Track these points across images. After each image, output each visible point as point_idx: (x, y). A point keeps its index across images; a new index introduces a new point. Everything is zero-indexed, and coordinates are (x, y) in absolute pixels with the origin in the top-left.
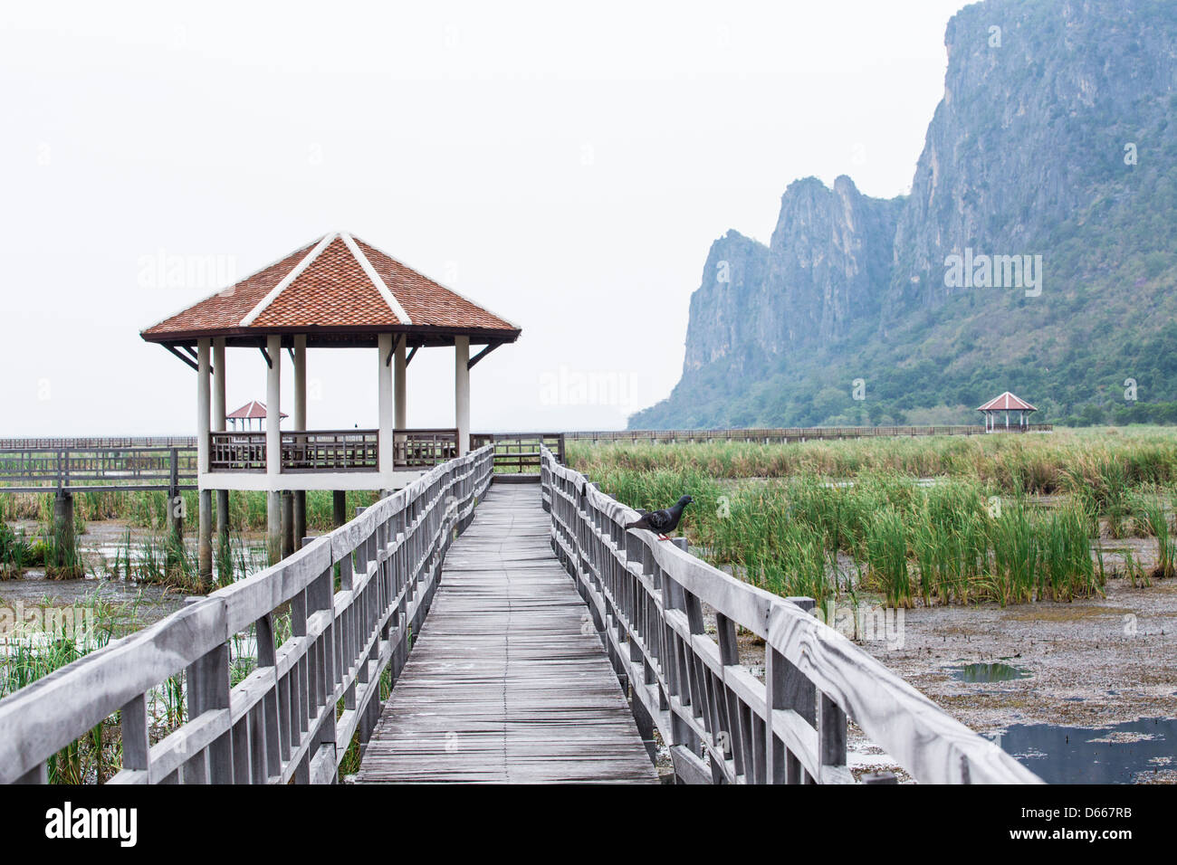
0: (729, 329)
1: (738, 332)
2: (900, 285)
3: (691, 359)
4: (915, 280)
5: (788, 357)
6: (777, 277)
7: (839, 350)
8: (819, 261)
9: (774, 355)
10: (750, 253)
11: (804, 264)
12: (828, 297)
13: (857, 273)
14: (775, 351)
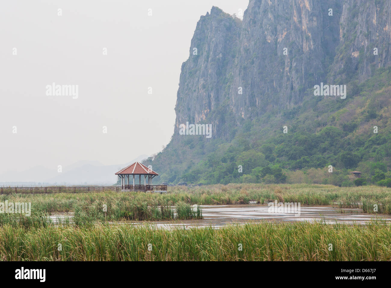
0: (209, 96)
1: (217, 99)
2: (342, 59)
3: (179, 122)
4: (356, 55)
5: (254, 120)
6: (247, 50)
7: (291, 116)
8: (283, 36)
9: (243, 119)
10: (229, 29)
11: (270, 39)
12: (287, 69)
13: (312, 47)
14: (243, 116)
